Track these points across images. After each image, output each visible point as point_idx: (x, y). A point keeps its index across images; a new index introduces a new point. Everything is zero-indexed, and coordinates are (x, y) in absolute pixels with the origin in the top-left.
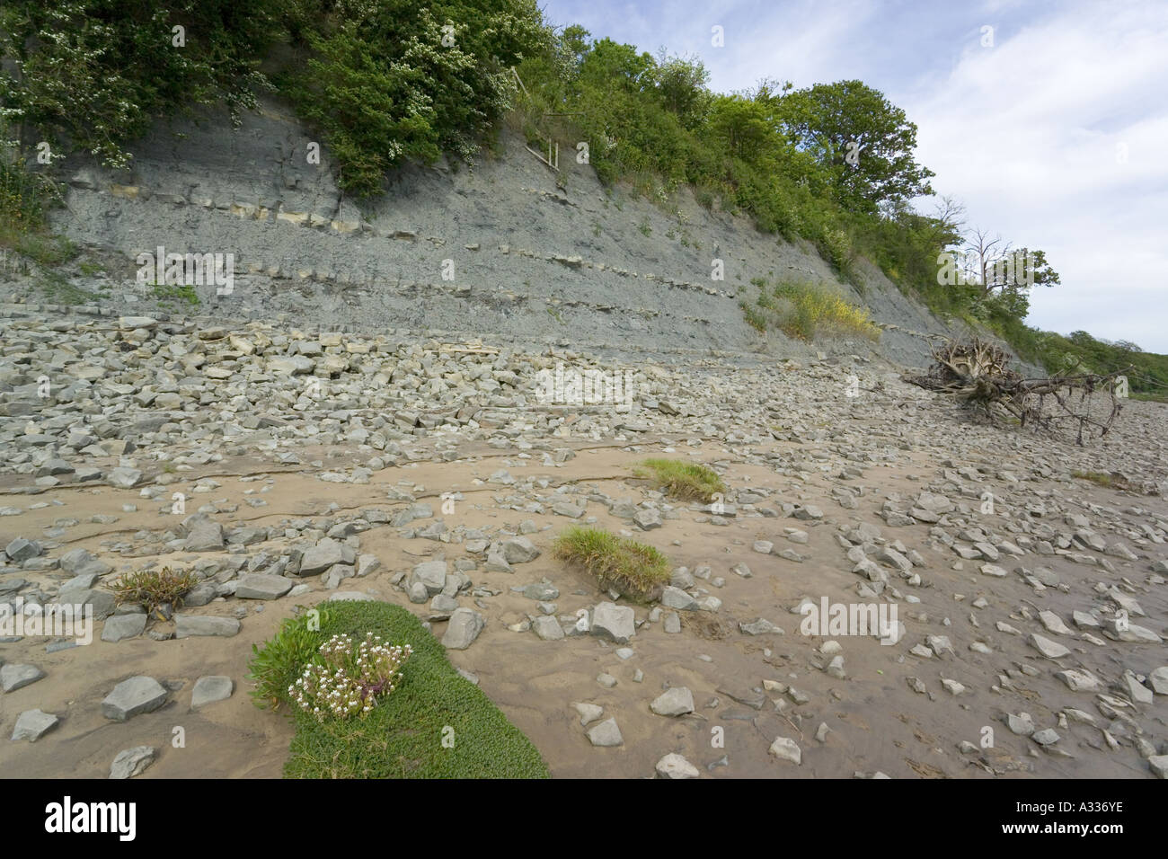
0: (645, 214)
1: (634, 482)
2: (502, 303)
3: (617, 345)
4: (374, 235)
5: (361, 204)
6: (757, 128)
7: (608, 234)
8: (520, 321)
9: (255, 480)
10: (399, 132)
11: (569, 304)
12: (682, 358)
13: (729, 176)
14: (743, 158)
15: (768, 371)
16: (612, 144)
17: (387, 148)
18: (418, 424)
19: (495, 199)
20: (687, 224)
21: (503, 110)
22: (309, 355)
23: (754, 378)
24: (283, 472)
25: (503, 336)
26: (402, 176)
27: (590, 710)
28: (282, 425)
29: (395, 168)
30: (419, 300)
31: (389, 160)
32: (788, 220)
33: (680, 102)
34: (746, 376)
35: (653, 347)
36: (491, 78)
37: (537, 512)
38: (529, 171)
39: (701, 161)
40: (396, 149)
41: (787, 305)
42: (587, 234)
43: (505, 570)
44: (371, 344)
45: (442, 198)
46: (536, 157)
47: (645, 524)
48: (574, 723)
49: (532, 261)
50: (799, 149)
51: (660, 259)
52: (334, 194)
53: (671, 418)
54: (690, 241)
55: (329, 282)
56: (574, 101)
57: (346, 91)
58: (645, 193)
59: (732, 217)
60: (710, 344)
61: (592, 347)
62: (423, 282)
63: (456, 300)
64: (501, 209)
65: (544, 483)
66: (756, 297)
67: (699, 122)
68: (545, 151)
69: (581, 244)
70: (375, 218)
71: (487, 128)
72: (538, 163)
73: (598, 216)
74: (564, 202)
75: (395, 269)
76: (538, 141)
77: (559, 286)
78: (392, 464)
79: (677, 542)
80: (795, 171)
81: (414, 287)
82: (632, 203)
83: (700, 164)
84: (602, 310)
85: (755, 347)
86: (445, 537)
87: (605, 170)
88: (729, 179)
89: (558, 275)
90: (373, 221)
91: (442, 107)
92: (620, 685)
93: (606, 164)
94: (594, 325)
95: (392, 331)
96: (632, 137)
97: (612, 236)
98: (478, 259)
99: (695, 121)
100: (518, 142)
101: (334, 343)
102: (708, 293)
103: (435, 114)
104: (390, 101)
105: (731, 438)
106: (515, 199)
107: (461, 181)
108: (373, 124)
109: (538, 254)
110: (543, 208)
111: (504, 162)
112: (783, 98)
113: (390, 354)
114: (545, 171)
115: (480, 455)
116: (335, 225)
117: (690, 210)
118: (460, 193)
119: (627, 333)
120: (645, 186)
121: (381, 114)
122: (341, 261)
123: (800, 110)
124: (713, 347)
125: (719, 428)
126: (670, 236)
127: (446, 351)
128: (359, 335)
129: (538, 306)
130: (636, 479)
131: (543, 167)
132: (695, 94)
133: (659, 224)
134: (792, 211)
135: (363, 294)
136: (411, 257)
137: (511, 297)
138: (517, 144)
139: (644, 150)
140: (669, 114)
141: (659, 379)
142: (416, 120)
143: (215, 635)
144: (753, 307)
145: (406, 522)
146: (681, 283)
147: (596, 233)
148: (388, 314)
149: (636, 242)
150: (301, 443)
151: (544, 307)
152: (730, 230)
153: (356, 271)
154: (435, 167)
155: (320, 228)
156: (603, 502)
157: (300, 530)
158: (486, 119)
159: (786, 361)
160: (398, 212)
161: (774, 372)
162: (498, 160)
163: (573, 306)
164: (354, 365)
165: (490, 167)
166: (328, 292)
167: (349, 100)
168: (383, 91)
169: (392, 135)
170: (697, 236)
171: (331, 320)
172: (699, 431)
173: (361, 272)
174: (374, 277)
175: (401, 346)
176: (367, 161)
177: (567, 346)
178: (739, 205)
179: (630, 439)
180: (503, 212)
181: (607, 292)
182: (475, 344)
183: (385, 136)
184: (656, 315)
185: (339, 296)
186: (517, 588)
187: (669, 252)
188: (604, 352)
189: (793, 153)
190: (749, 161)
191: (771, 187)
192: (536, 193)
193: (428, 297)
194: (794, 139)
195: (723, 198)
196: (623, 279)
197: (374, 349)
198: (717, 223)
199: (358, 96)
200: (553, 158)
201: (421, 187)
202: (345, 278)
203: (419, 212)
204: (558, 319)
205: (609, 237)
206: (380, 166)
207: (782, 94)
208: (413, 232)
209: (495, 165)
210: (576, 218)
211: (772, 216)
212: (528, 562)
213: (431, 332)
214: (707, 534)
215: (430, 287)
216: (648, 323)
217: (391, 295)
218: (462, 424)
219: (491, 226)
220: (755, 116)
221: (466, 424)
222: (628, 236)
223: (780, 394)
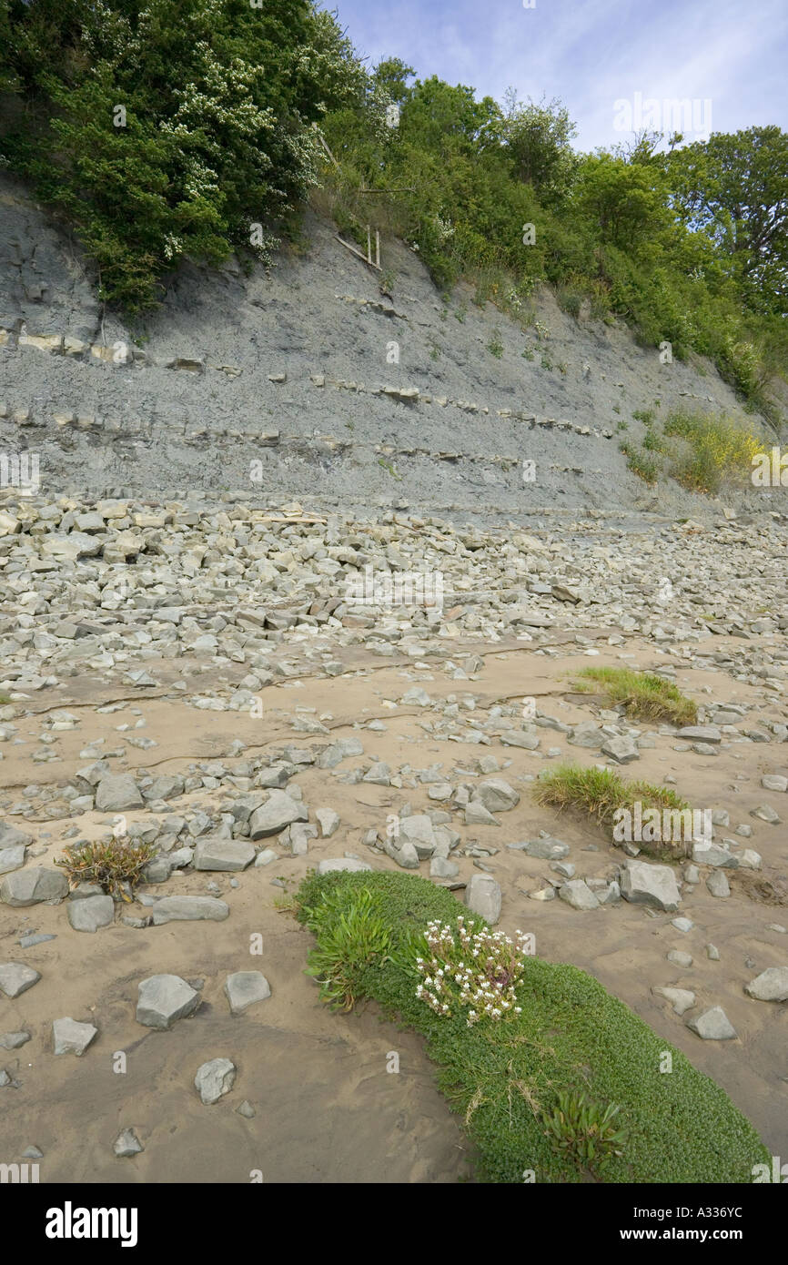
0: (494, 327)
1: (576, 699)
2: (320, 454)
3: (468, 505)
4: (148, 365)
5: (129, 321)
6: (638, 202)
7: (449, 355)
8: (343, 477)
9: (116, 710)
10: (176, 221)
11: (404, 453)
12: (551, 521)
13: (600, 273)
14: (620, 244)
15: (663, 536)
16: (448, 232)
17: (161, 244)
18: (266, 625)
19: (302, 312)
20: (548, 339)
21: (308, 186)
22: (91, 532)
23: (649, 546)
24: (144, 698)
25: (325, 497)
26: (179, 282)
27: (681, 997)
28: (103, 632)
29: (170, 272)
30: (213, 451)
31: (166, 260)
32: (678, 330)
33: (534, 169)
34: (638, 545)
35: (513, 507)
36: (291, 142)
37: (481, 742)
38: (343, 272)
39: (565, 251)
40: (174, 245)
41: (682, 447)
42: (422, 356)
43: (490, 822)
44: (164, 514)
45: (233, 312)
46: (352, 252)
47: (620, 755)
48: (668, 1012)
49: (354, 395)
50: (690, 229)
51: (517, 390)
52: (93, 308)
53: (571, 607)
54: (554, 363)
55: (95, 429)
56: (396, 173)
57: (105, 165)
58: (492, 298)
59: (604, 327)
60: (584, 502)
61: (437, 510)
62: (217, 427)
63: (262, 450)
64: (309, 325)
65: (471, 704)
66: (642, 436)
67: (560, 197)
68: (362, 243)
69: (416, 371)
70: (148, 342)
71: (287, 214)
72: (354, 261)
73: (435, 331)
74: (390, 314)
75: (178, 411)
76: (353, 230)
77: (391, 428)
78: (269, 683)
79: (671, 779)
80: (687, 262)
81: (205, 434)
82: (476, 312)
83: (563, 255)
84: (446, 459)
85: (642, 504)
86: (397, 781)
87: (440, 268)
88: (601, 274)
89: (388, 414)
90: (145, 345)
91: (231, 185)
92: (696, 963)
93: (441, 259)
94: (437, 479)
95: (182, 494)
96: (474, 220)
97: (453, 358)
98: (285, 394)
99: (556, 194)
100: (327, 232)
101: (118, 514)
102: (579, 433)
103: (223, 196)
104: (164, 178)
105: (659, 633)
106: (328, 311)
107: (257, 287)
108: (144, 210)
109: (361, 386)
110: (364, 322)
111: (310, 260)
112: (669, 156)
113: (191, 526)
114: (364, 272)
115: (368, 666)
116: (96, 352)
117: (552, 320)
118: (256, 304)
119: (479, 489)
120: (491, 287)
121: (152, 197)
122: (109, 401)
123: (694, 174)
124: (589, 505)
125: (639, 620)
126: (527, 356)
127: (261, 520)
128: (142, 501)
129: (366, 456)
130: (576, 695)
131: (361, 267)
132: (555, 157)
133: (514, 341)
134: (684, 317)
135: (139, 445)
136: (199, 394)
137: (331, 445)
138: (324, 234)
139: (490, 238)
140: (523, 186)
141: (534, 552)
142: (200, 204)
143: (202, 919)
144: (640, 451)
145: (335, 761)
146: (545, 419)
147: (434, 356)
148: (175, 471)
149: (486, 366)
150: (138, 656)
151: (373, 458)
152: (602, 345)
153: (128, 415)
154: (223, 268)
155: (78, 356)
156: (555, 727)
157: (218, 778)
158: (286, 201)
159: (684, 521)
160: (176, 332)
161: (671, 537)
162: (304, 257)
163: (410, 455)
164: (152, 544)
165: (293, 267)
166: (95, 443)
167: (108, 177)
168: (153, 165)
169: (168, 226)
170: (561, 355)
171: (103, 482)
172: (615, 625)
173: (134, 415)
174: (153, 422)
175: (203, 516)
176: (135, 263)
177: (405, 510)
178: (613, 311)
179: (536, 638)
180: (313, 330)
181: (451, 435)
182: (293, 511)
183: (157, 227)
184: (514, 464)
185: (109, 449)
186: (516, 845)
187: (528, 377)
188: (453, 515)
189: (681, 233)
190: (626, 249)
191: (657, 284)
192: (354, 302)
193: (224, 447)
194: (685, 213)
195: (592, 301)
196: (470, 416)
197: (170, 521)
198: (586, 337)
199: (122, 172)
200: (374, 252)
201: (204, 297)
202: (115, 424)
203: (204, 332)
204: (392, 473)
205: (449, 360)
206: (153, 270)
207: (668, 149)
208: (199, 360)
209: (298, 264)
210: (407, 335)
211: (658, 325)
212: (509, 810)
213: (232, 495)
214: (698, 767)
215: (226, 433)
216: (506, 475)
217: (176, 445)
218: (320, 623)
219: (299, 349)
220: (635, 185)
221: (326, 622)
222: (473, 357)
223: (690, 568)
